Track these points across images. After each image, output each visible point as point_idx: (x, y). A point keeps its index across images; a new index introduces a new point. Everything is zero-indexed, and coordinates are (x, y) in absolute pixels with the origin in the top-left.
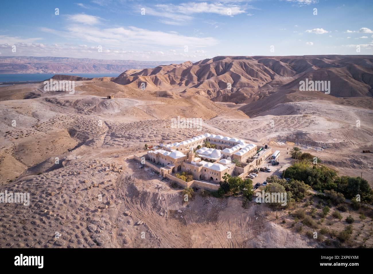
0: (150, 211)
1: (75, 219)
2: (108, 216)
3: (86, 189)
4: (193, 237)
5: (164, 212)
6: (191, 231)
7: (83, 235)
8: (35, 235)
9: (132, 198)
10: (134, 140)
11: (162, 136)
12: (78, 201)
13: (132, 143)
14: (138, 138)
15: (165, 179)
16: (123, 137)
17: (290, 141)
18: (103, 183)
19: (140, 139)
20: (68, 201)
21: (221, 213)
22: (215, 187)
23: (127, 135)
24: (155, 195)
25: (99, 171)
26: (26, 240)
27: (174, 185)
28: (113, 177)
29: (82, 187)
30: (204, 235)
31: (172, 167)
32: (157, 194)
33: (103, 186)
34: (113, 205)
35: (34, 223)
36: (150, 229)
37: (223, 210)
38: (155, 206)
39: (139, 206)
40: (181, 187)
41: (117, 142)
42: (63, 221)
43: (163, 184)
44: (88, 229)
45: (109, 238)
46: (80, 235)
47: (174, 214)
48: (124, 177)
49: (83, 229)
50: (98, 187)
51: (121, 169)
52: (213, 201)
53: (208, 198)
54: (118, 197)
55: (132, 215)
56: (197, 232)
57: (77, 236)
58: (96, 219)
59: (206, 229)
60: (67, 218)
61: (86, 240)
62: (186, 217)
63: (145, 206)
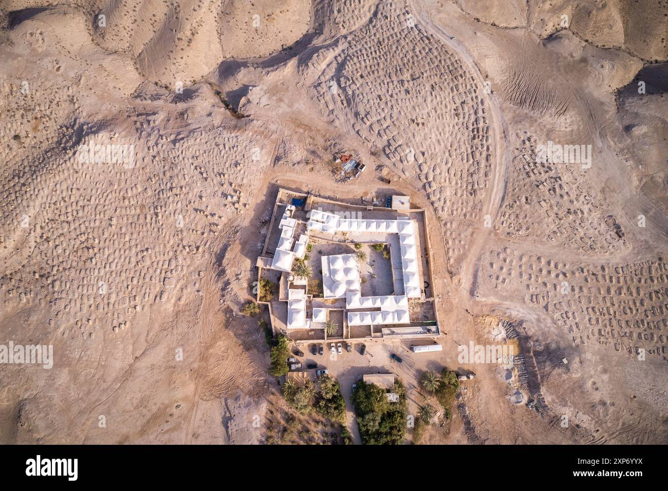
0: (217, 289)
2: (189, 263)
4: (220, 343)
5: (224, 301)
6: (224, 338)
9: (216, 262)
10: (349, 116)
11: (388, 141)
13: (342, 118)
14: (357, 114)
16: (344, 89)
17: (519, 346)
18: (213, 215)
19: (357, 120)
21: (255, 351)
23: (350, 93)
24: (229, 282)
28: (229, 212)
30: (228, 350)
33: (211, 220)
34: (199, 255)
35: (146, 217)
36: (202, 306)
37: (258, 351)
38: (222, 289)
39: (214, 275)
45: (173, 286)
47: (228, 311)
49: (167, 257)
50: (207, 216)
51: (245, 205)
52: (262, 336)
53: (262, 329)
54: (210, 248)
55: (203, 280)
56: (226, 343)
59: (234, 348)
60: (165, 236)
62: (234, 323)
63: (217, 281)
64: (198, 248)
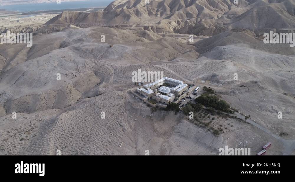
0: (139, 116)
1: (112, 118)
2: (124, 117)
3: (113, 106)
5: (144, 116)
6: (155, 123)
7: (116, 123)
8: (100, 123)
9: (132, 111)
12: (112, 111)
15: (145, 103)
16: (123, 77)
17: (208, 80)
18: (119, 104)
20: (108, 111)
21: (167, 117)
22: (165, 106)
23: (125, 76)
24: (141, 110)
25: (117, 99)
26: (98, 125)
27: (149, 106)
28: (123, 101)
29: (111, 106)
31: (147, 98)
32: (142, 109)
33: (119, 105)
34: (125, 113)
35: (98, 119)
37: (167, 115)
38: (141, 114)
39: (135, 113)
40: (151, 106)
41: (120, 80)
42: (108, 118)
43: (144, 105)
44: (117, 121)
46: (115, 123)
47: (148, 116)
48: (127, 102)
49: (116, 121)
50: (118, 105)
51: (126, 97)
52: (164, 112)
53: (162, 111)
54: (126, 110)
55: (133, 117)
57: (114, 124)
58: (120, 118)
59: (160, 122)
60: (109, 117)
61: (118, 125)
62: (153, 118)
63: (137, 114)
64: (123, 112)
